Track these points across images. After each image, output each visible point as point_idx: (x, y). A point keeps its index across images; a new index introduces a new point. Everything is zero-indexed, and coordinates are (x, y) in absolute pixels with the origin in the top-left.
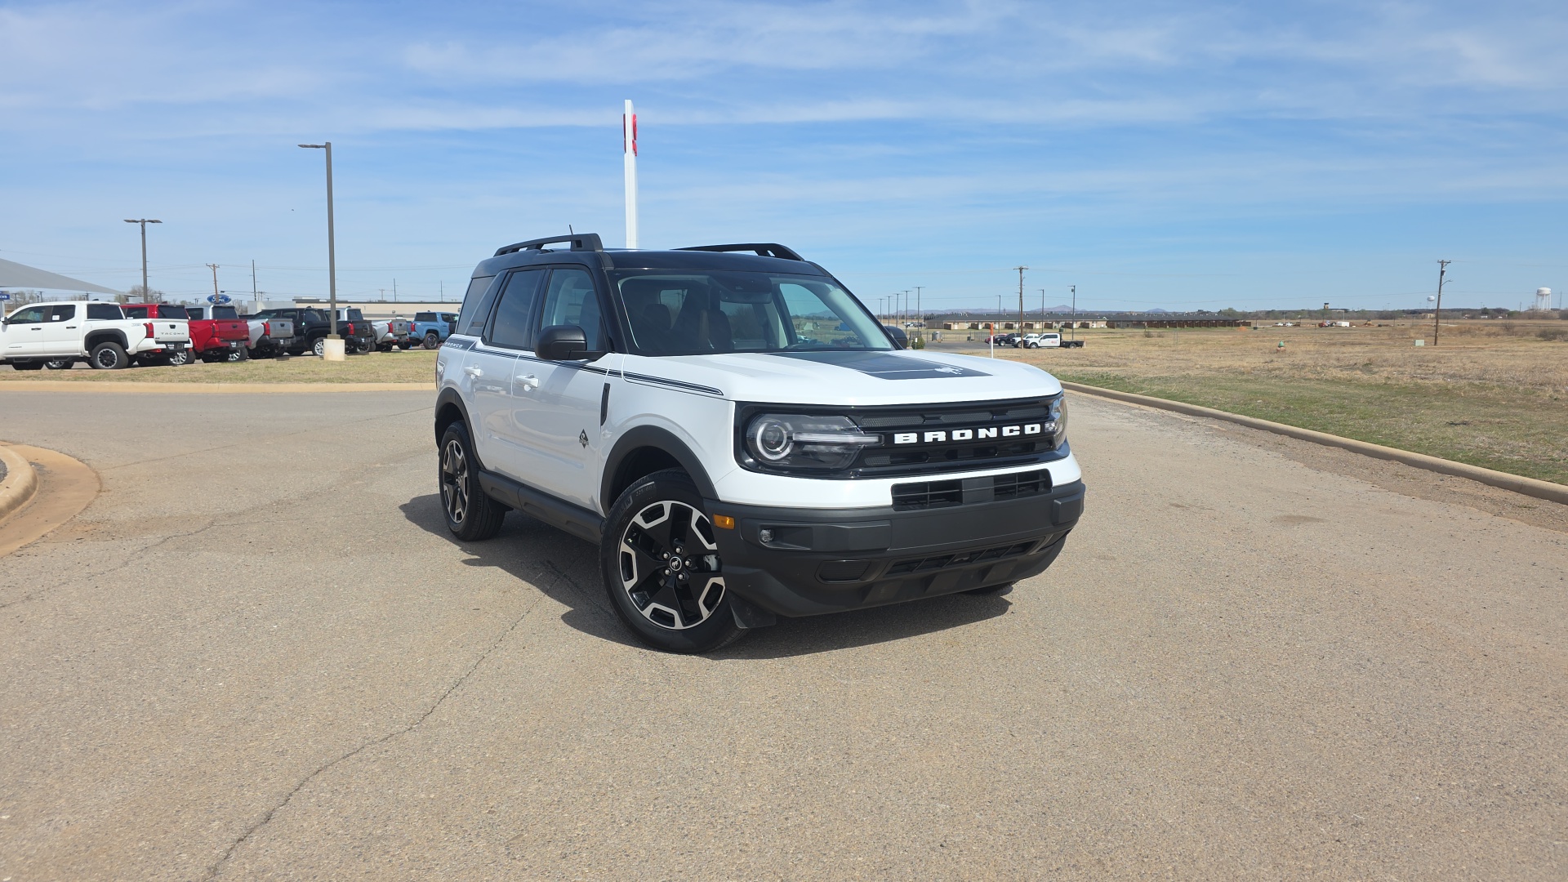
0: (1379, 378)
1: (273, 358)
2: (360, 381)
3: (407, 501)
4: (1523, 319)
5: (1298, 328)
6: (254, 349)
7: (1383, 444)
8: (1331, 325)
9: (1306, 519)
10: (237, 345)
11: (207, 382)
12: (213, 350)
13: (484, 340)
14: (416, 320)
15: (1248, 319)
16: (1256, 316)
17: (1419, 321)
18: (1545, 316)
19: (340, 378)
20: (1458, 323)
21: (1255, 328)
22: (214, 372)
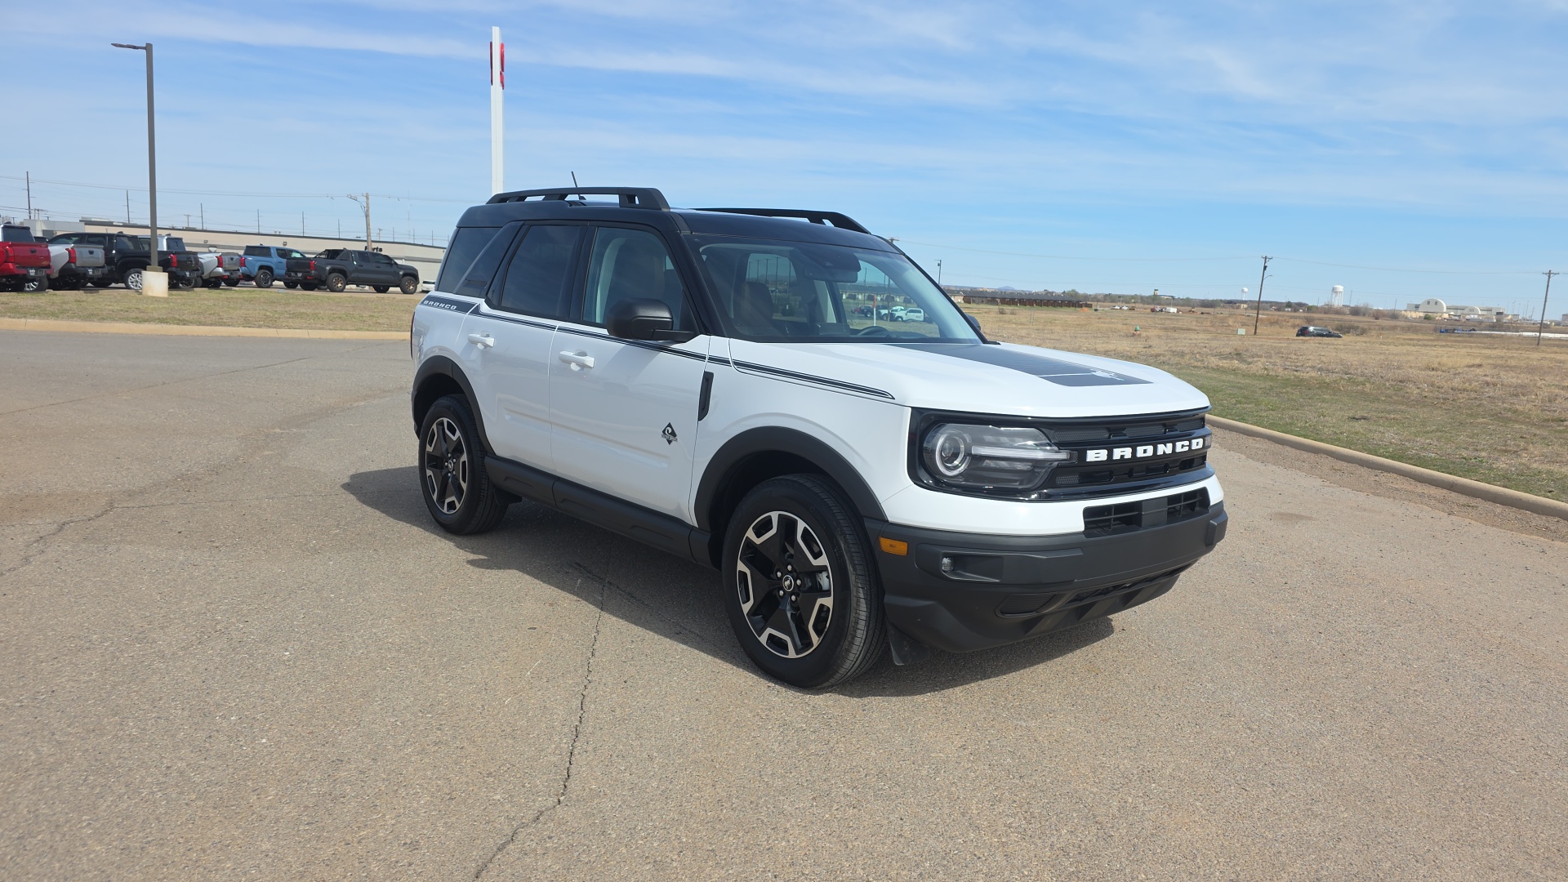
0: (1257, 367)
1: (78, 290)
2: (200, 324)
3: (347, 480)
4: (1320, 313)
5: (1133, 312)
6: (56, 278)
7: (1305, 436)
8: (1162, 311)
9: (1299, 517)
10: (36, 273)
11: (10, 317)
12: (6, 277)
13: (488, 303)
14: (245, 254)
15: (1088, 300)
16: (1096, 298)
17: (1235, 310)
18: (1338, 312)
19: (175, 319)
20: (1268, 314)
21: (1096, 310)
22: (13, 305)
